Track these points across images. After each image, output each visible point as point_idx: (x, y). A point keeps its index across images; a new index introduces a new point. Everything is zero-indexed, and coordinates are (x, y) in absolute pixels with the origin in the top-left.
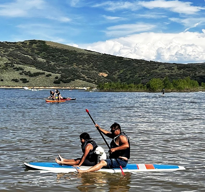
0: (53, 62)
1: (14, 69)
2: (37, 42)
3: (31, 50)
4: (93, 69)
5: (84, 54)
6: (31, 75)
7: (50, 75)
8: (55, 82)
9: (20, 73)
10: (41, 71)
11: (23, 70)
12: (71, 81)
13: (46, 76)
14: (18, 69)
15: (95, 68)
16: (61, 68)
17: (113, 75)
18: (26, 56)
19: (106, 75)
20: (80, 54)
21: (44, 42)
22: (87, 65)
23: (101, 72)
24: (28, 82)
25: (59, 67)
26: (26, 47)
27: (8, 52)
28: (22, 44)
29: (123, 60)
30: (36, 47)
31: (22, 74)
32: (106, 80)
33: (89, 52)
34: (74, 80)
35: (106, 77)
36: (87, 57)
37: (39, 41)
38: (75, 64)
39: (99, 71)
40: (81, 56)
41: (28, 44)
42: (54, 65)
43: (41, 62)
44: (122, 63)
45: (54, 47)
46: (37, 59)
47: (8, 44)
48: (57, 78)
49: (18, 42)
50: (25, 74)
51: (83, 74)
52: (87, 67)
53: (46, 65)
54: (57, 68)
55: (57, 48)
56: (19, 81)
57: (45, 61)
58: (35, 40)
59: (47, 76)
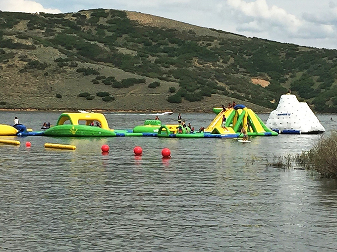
0: (153, 56)
1: (78, 71)
2: (108, 14)
3: (96, 30)
4: (237, 71)
5: (211, 39)
6: (117, 86)
7: (158, 85)
8: (171, 100)
9: (93, 80)
10: (136, 76)
11: (99, 74)
12: (204, 97)
13: (149, 87)
14: (86, 72)
15: (241, 70)
16: (172, 67)
17: (281, 84)
18: (92, 43)
19: (265, 84)
20: (204, 38)
21: (123, 14)
22: (223, 62)
23: (255, 76)
24: (113, 99)
25: (167, 67)
26: (86, 25)
27: (54, 35)
28: (75, 18)
29: (298, 52)
30: (108, 25)
31: (98, 83)
32: (270, 94)
33: (221, 34)
34: (210, 96)
35: (266, 87)
36: (220, 44)
37: (112, 11)
38: (197, 60)
39: (251, 76)
40: (206, 43)
41: (88, 16)
42: (156, 62)
43: (128, 57)
44: (298, 57)
45: (147, 24)
46: (118, 50)
47: (47, 19)
48: (172, 90)
49: (67, 14)
50: (103, 82)
51: (219, 82)
52: (222, 66)
53: (139, 63)
54: (164, 69)
55: (153, 26)
56: (94, 97)
57: (135, 54)
58: (102, 9)
59: (151, 86)
